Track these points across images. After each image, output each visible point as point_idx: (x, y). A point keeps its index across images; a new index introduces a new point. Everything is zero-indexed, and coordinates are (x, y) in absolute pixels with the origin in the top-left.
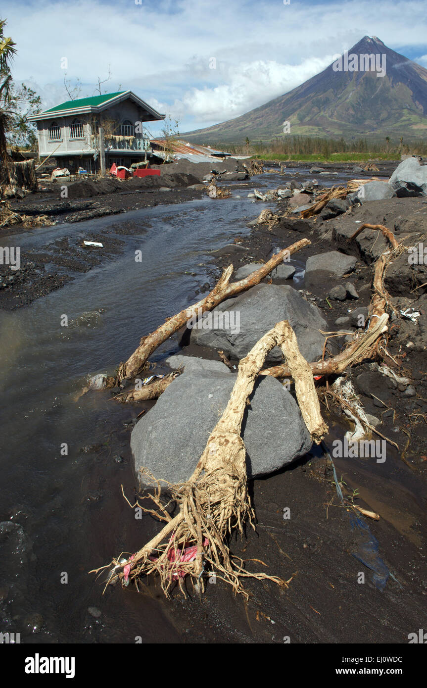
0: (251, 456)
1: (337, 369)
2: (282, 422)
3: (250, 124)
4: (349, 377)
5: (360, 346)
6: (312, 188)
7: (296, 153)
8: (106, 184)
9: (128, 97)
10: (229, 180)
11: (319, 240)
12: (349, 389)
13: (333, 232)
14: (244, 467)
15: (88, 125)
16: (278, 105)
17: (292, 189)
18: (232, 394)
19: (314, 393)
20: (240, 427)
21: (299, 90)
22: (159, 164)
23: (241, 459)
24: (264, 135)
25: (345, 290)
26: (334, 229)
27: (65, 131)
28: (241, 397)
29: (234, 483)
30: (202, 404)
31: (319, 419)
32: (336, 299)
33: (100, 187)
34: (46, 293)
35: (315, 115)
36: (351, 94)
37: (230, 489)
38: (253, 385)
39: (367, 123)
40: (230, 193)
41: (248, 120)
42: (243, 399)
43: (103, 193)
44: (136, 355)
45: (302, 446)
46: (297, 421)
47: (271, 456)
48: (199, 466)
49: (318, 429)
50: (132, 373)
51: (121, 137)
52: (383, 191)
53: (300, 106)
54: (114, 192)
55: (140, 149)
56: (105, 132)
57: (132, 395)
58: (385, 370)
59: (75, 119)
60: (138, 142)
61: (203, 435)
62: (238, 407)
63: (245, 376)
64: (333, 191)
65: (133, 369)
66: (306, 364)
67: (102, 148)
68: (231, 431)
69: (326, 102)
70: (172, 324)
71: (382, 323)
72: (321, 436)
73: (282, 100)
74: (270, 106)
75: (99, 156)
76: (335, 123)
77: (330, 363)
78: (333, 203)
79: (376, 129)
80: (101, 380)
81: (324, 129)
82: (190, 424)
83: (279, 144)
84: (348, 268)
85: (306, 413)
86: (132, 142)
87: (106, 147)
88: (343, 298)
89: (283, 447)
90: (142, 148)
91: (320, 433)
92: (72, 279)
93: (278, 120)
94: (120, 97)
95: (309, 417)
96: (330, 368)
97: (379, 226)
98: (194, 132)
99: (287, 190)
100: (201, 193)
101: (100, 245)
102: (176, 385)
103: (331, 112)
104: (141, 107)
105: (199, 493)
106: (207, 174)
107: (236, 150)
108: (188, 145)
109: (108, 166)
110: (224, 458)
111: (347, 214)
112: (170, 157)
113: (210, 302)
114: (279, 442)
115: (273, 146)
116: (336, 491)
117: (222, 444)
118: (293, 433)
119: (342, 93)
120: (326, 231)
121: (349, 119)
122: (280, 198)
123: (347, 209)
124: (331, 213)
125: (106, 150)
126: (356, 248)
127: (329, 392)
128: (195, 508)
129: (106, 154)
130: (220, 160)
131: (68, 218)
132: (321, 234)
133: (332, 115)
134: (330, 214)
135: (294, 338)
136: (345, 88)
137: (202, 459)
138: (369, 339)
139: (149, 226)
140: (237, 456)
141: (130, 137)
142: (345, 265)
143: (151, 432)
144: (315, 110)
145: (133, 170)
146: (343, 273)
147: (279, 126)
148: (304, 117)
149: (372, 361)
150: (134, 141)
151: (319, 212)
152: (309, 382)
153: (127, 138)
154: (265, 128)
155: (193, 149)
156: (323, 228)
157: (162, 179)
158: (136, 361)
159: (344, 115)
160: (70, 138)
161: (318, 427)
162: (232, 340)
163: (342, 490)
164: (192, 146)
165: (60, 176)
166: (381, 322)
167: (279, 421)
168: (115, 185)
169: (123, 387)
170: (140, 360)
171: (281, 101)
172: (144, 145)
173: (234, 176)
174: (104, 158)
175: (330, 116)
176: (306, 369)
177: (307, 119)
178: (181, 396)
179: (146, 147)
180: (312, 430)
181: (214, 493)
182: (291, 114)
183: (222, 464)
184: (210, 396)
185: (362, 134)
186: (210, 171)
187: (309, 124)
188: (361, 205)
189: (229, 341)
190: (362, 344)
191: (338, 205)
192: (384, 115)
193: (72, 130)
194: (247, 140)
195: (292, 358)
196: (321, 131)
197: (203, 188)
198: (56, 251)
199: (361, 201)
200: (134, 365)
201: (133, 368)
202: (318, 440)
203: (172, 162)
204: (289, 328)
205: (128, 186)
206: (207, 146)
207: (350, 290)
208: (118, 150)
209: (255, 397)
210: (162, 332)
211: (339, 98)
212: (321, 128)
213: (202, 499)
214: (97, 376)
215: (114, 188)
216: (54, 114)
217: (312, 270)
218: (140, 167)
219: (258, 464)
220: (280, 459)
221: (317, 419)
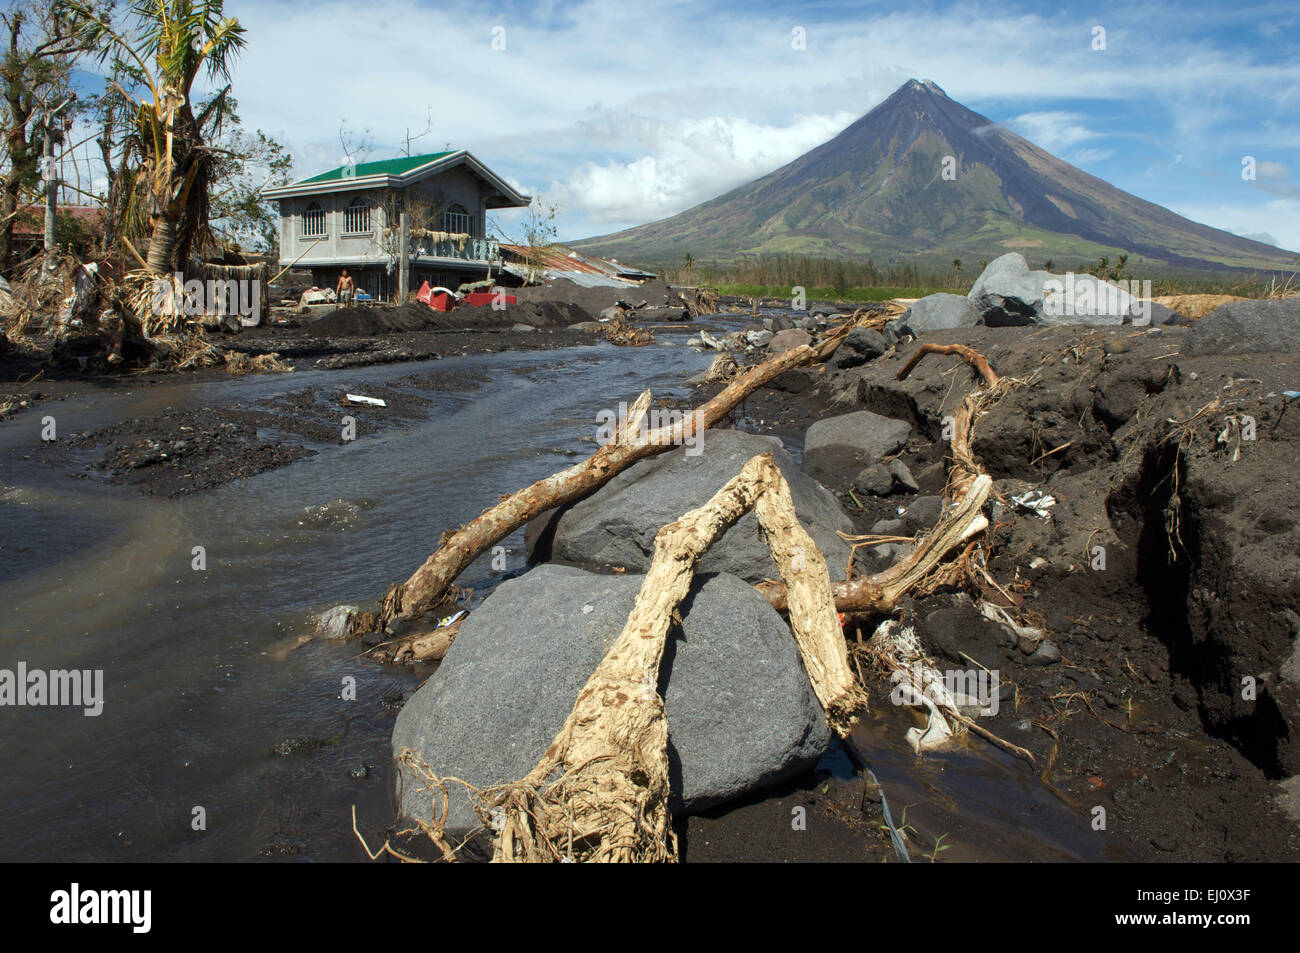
0: (682, 751)
1: (881, 598)
2: (758, 670)
3: (694, 229)
4: (908, 619)
5: (931, 548)
6: (814, 330)
7: (782, 284)
8: (407, 313)
9: (460, 162)
10: (651, 320)
11: (831, 403)
12: (909, 642)
13: (859, 387)
14: (663, 760)
15: (380, 210)
16: (747, 196)
17: (775, 332)
18: (638, 598)
19: (831, 613)
20: (657, 674)
21: (788, 172)
22: (516, 287)
23: (656, 742)
24: (720, 251)
25: (889, 474)
26: (862, 380)
27: (335, 220)
28: (661, 602)
29: (638, 793)
30: (566, 627)
31: (845, 675)
32: (872, 492)
33: (394, 318)
34: (251, 474)
35: (819, 218)
36: (885, 182)
37: (627, 808)
38: (689, 580)
39: (918, 233)
40: (653, 337)
41: (690, 222)
42: (666, 607)
43: (399, 330)
44: (428, 569)
45: (806, 735)
46: (794, 670)
47: (730, 751)
48: (551, 754)
49: (844, 697)
50: (415, 607)
51: (444, 235)
52: (958, 312)
53: (790, 200)
54: (422, 328)
55: (479, 258)
56: (412, 223)
57: (411, 647)
58: (989, 611)
59: (357, 198)
60: (475, 245)
61: (564, 698)
62: (651, 625)
63: (671, 557)
64: (857, 319)
65: (419, 598)
66: (813, 545)
67: (404, 251)
68: (633, 678)
69: (840, 194)
70: (514, 507)
71: (978, 494)
72: (851, 714)
73: (756, 188)
74: (732, 198)
75: (397, 266)
76: (856, 233)
77: (865, 584)
78: (858, 335)
79: (934, 245)
80: (343, 618)
81: (835, 243)
82: (535, 672)
83: (749, 268)
84: (892, 443)
85: (815, 660)
86: (465, 245)
87: (412, 253)
88: (887, 491)
89: (760, 732)
90: (483, 257)
91: (848, 705)
92: (312, 453)
93: (748, 224)
94: (445, 161)
95: (822, 669)
96: (865, 595)
97: (956, 346)
98: (586, 241)
99: (765, 331)
100: (595, 337)
101: (381, 402)
102: (509, 591)
103: (850, 213)
104: (485, 181)
105: (543, 810)
106: (608, 306)
107: (667, 277)
108: (573, 255)
109: (415, 285)
110: (615, 734)
111: (885, 358)
112: (536, 276)
113: (599, 467)
114: (749, 720)
115: (738, 272)
116: (892, 845)
117: (611, 703)
118: (784, 697)
119: (870, 180)
120: (845, 388)
121: (883, 227)
122: (750, 348)
123: (887, 349)
124: (855, 355)
125: (411, 257)
126: (908, 410)
127: (864, 648)
128: (531, 841)
129: (411, 265)
130: (635, 284)
131: (321, 362)
132: (834, 394)
133: (851, 218)
134: (852, 358)
135: (785, 489)
136: (875, 170)
137: (559, 739)
138: (950, 533)
139: (485, 380)
140: (646, 733)
141: (460, 236)
142: (887, 437)
143: (441, 693)
144: (819, 208)
145: (464, 295)
146: (883, 452)
147: (750, 236)
148: (798, 220)
149: (960, 590)
150: (468, 243)
151: (830, 356)
152: (821, 586)
153: (454, 236)
154: (723, 238)
155: (583, 263)
156: (839, 382)
157: (518, 310)
158: (426, 582)
159: (872, 219)
160: (343, 232)
161: (843, 692)
162: (645, 542)
163: (907, 847)
164: (582, 259)
165: (317, 302)
166: (975, 493)
167: (749, 668)
168: (424, 317)
169: (391, 632)
170: (437, 579)
171: (753, 190)
172: (488, 251)
173: (662, 312)
174: (407, 271)
175: (849, 220)
176: (814, 556)
177: (803, 224)
178: (518, 612)
179: (491, 255)
180: (829, 700)
181: (585, 813)
182: (773, 214)
183: (608, 749)
184: (587, 609)
185: (908, 255)
186: (614, 302)
187: (807, 235)
188: (914, 338)
189: (638, 544)
190: (936, 542)
191: (868, 340)
192: (949, 220)
193: (348, 218)
194: (688, 257)
195: (779, 531)
196: (830, 247)
197: (599, 329)
198: (285, 408)
199: (914, 330)
200: (422, 589)
201: (419, 595)
202: (844, 726)
203: (540, 284)
204: (771, 467)
205: (450, 321)
206: (609, 260)
207: (900, 473)
208: (436, 258)
209: (692, 611)
210: (489, 522)
211: (864, 188)
212: (829, 240)
213: (551, 825)
214: (335, 609)
215: (421, 322)
216: (315, 188)
217: (818, 445)
218: (476, 290)
219: (699, 773)
220: (752, 761)
221: (841, 673)
